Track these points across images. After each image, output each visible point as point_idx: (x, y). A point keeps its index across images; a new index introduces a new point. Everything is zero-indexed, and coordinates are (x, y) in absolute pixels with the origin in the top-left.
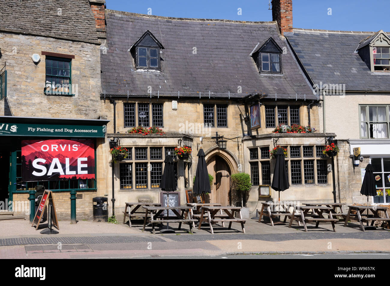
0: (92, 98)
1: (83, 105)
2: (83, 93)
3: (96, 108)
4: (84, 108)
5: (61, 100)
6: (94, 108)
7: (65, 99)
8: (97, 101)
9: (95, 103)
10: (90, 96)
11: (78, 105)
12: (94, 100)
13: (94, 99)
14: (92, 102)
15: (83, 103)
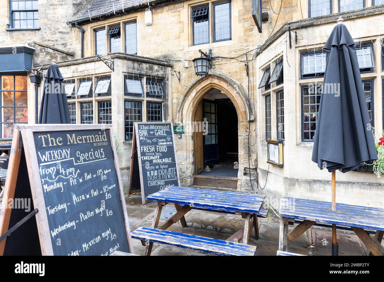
0: (61, 30)
1: (50, 39)
2: (51, 25)
3: (67, 42)
4: (52, 42)
5: (26, 36)
6: (63, 42)
7: (29, 35)
8: (68, 33)
9: (65, 35)
10: (59, 28)
11: (44, 40)
12: (64, 33)
13: (64, 30)
14: (61, 34)
15: (51, 37)
